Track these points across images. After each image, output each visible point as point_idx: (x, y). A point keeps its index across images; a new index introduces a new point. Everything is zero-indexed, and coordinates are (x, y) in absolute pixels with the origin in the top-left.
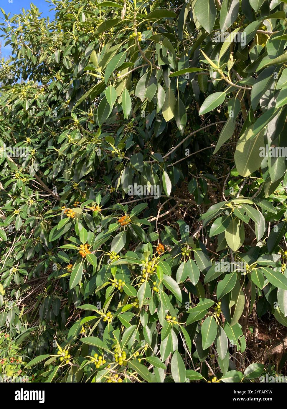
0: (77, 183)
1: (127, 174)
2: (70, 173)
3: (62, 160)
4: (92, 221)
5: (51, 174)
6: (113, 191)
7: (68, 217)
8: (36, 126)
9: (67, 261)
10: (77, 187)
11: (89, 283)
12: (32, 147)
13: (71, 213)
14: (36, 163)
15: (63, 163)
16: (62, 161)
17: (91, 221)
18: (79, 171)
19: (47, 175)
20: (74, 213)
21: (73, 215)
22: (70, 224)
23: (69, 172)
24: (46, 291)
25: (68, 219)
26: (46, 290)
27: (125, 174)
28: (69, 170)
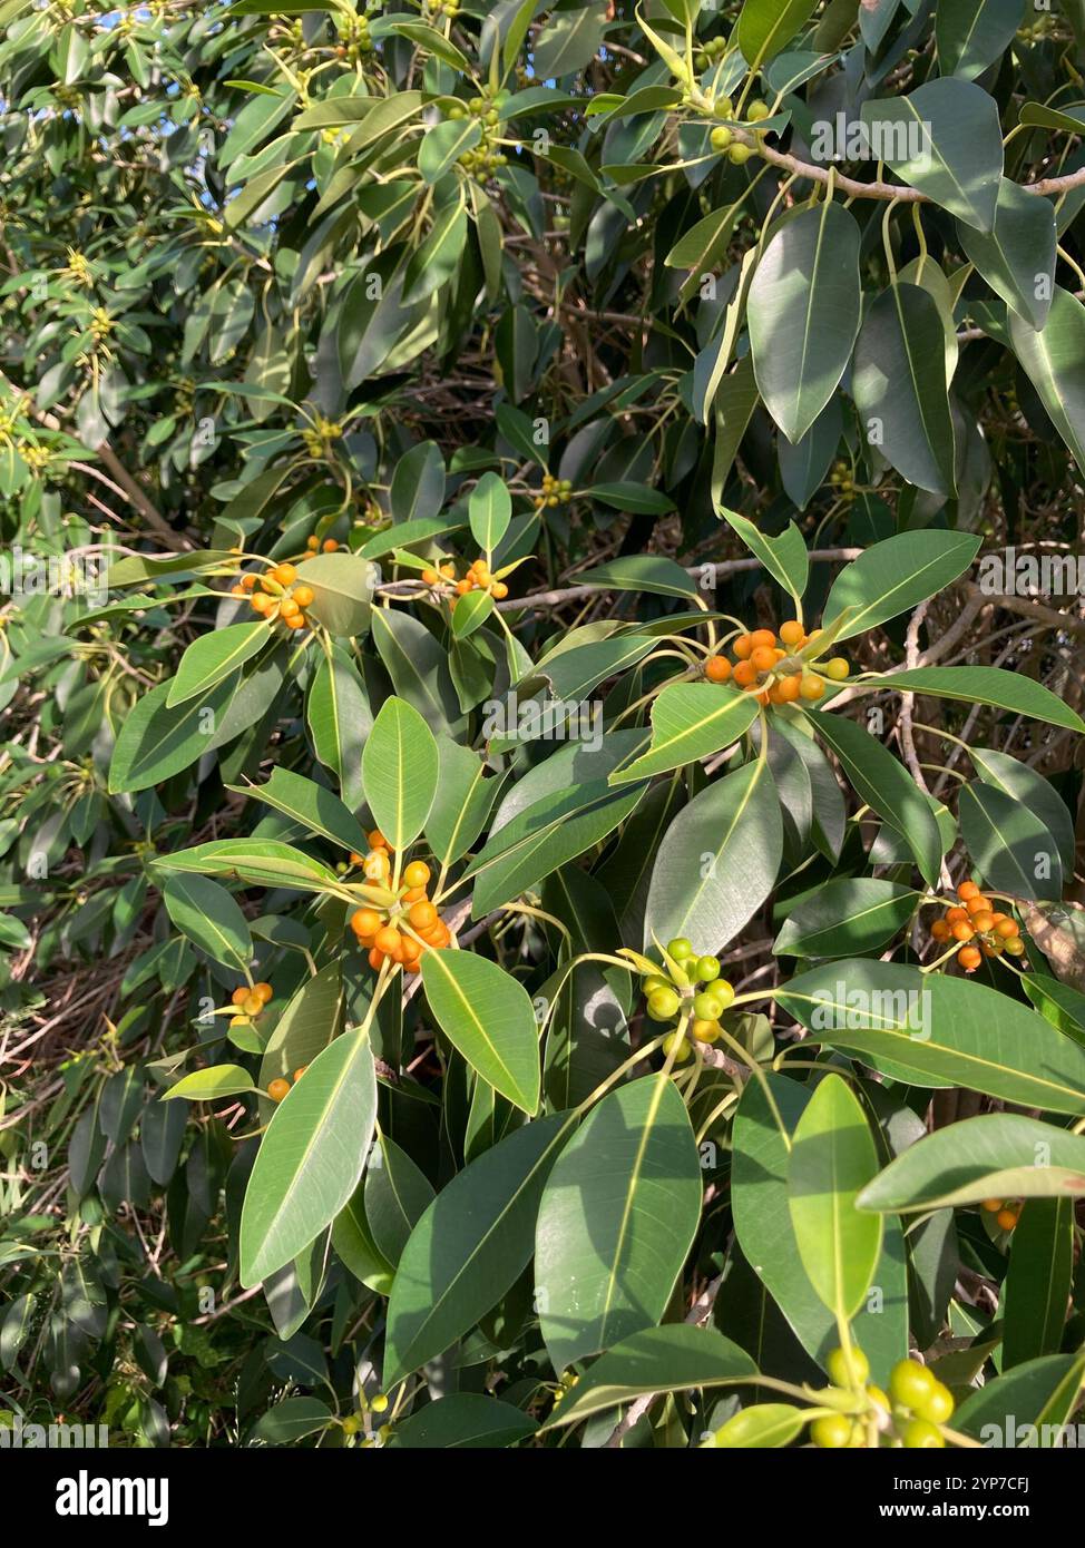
0: (333, 420)
1: (796, 277)
2: (287, 380)
3: (241, 289)
4: (435, 672)
5: (181, 446)
6: (553, 500)
7: (260, 616)
8: (121, 204)
9: (228, 956)
10: (329, 452)
11: (426, 1223)
12: (96, 302)
13: (287, 593)
14: (110, 380)
15: (247, 307)
16: (243, 297)
17: (426, 670)
18: (352, 341)
19: (164, 445)
20: (304, 593)
21: (302, 609)
22: (271, 679)
23: (282, 375)
24: (115, 1042)
25: (261, 631)
26: (113, 1033)
27: (785, 271)
28: (283, 360)
